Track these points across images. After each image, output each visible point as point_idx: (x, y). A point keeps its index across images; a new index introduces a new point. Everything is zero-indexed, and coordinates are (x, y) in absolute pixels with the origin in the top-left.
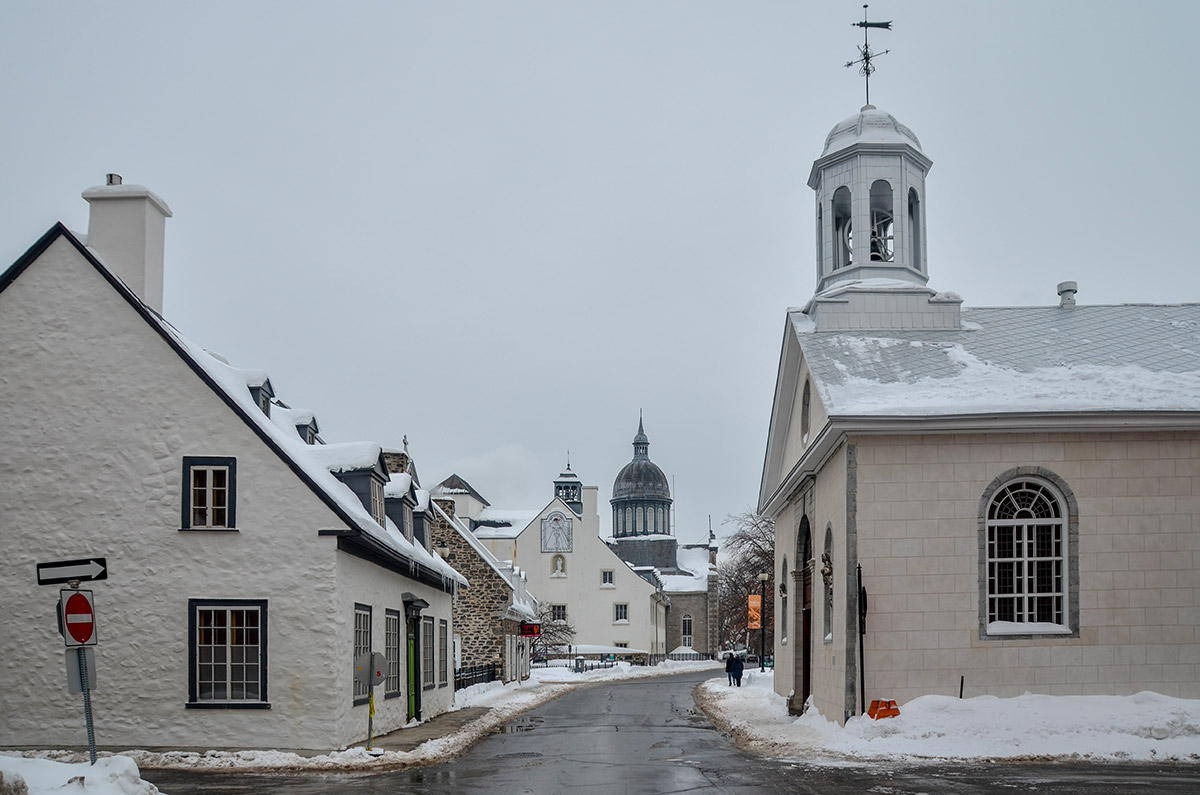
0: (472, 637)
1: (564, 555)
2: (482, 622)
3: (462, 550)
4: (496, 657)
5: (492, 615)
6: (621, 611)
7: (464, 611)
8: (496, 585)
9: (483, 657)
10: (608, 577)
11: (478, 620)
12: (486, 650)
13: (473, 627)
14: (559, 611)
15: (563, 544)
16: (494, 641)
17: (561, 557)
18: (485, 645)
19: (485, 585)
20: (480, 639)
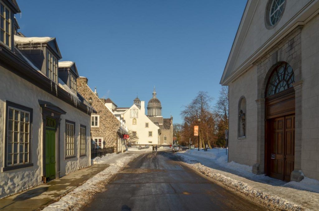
0: (107, 138)
1: (136, 119)
2: (110, 133)
3: (104, 109)
4: (115, 144)
5: (113, 130)
6: (150, 134)
7: (104, 129)
8: (115, 121)
9: (110, 144)
10: (147, 125)
11: (109, 132)
12: (111, 142)
13: (107, 134)
14: (134, 133)
15: (136, 116)
16: (114, 139)
17: (135, 119)
18: (111, 140)
19: (111, 121)
20: (109, 138)
